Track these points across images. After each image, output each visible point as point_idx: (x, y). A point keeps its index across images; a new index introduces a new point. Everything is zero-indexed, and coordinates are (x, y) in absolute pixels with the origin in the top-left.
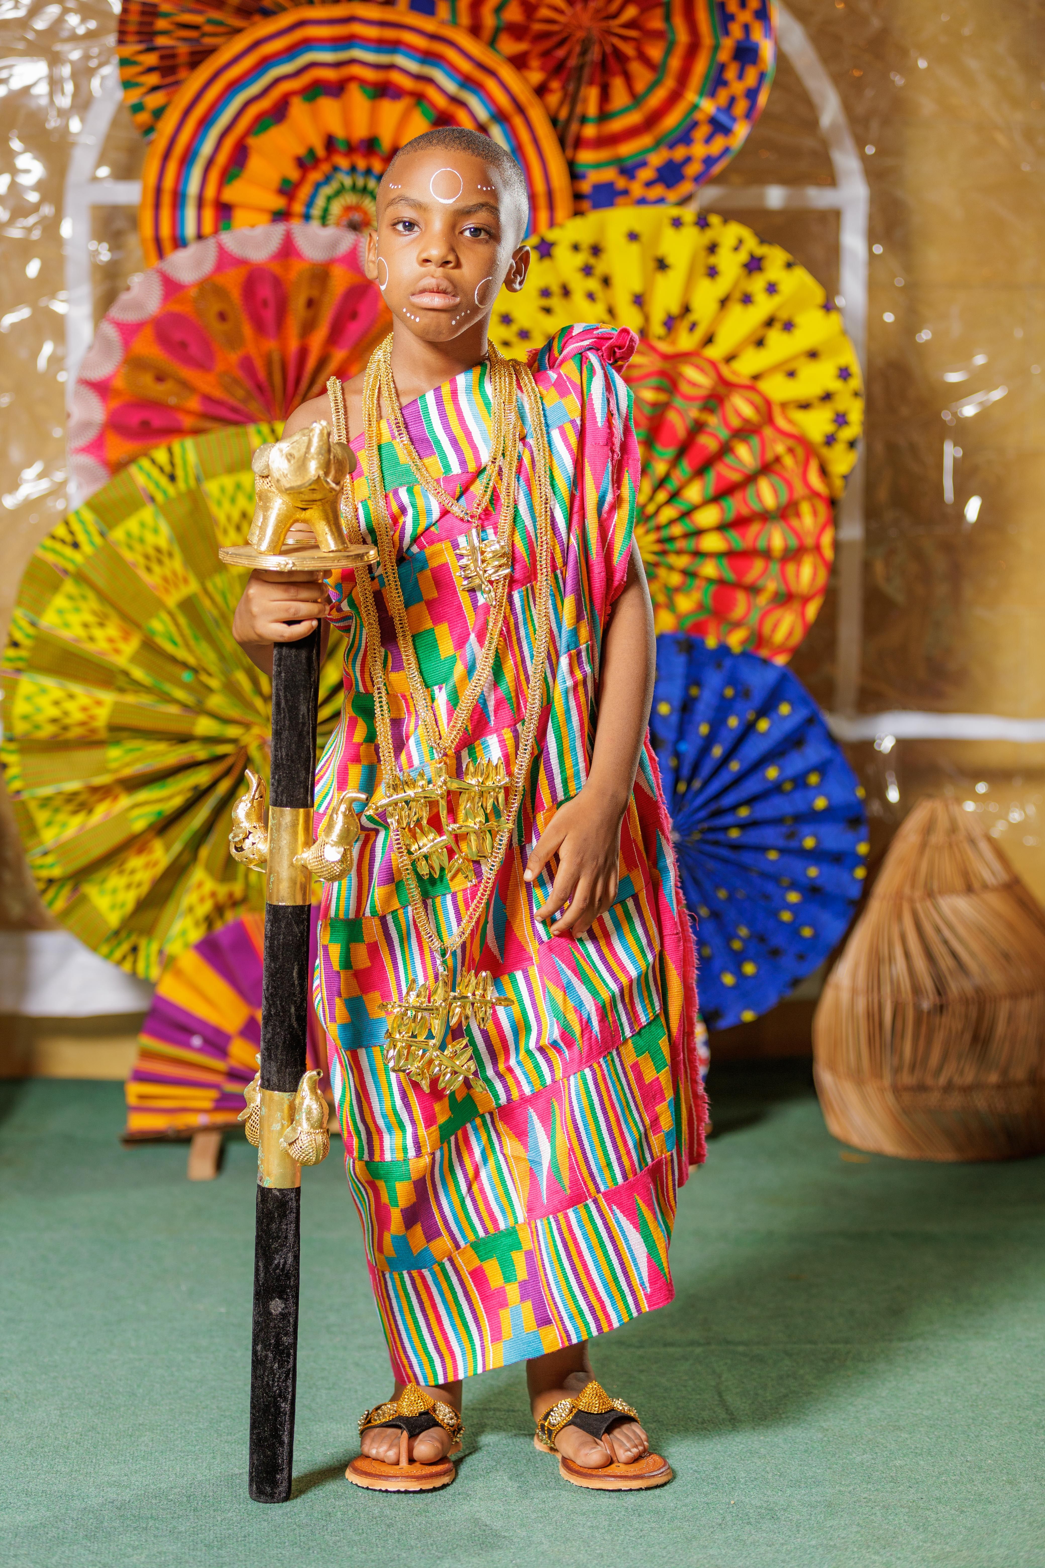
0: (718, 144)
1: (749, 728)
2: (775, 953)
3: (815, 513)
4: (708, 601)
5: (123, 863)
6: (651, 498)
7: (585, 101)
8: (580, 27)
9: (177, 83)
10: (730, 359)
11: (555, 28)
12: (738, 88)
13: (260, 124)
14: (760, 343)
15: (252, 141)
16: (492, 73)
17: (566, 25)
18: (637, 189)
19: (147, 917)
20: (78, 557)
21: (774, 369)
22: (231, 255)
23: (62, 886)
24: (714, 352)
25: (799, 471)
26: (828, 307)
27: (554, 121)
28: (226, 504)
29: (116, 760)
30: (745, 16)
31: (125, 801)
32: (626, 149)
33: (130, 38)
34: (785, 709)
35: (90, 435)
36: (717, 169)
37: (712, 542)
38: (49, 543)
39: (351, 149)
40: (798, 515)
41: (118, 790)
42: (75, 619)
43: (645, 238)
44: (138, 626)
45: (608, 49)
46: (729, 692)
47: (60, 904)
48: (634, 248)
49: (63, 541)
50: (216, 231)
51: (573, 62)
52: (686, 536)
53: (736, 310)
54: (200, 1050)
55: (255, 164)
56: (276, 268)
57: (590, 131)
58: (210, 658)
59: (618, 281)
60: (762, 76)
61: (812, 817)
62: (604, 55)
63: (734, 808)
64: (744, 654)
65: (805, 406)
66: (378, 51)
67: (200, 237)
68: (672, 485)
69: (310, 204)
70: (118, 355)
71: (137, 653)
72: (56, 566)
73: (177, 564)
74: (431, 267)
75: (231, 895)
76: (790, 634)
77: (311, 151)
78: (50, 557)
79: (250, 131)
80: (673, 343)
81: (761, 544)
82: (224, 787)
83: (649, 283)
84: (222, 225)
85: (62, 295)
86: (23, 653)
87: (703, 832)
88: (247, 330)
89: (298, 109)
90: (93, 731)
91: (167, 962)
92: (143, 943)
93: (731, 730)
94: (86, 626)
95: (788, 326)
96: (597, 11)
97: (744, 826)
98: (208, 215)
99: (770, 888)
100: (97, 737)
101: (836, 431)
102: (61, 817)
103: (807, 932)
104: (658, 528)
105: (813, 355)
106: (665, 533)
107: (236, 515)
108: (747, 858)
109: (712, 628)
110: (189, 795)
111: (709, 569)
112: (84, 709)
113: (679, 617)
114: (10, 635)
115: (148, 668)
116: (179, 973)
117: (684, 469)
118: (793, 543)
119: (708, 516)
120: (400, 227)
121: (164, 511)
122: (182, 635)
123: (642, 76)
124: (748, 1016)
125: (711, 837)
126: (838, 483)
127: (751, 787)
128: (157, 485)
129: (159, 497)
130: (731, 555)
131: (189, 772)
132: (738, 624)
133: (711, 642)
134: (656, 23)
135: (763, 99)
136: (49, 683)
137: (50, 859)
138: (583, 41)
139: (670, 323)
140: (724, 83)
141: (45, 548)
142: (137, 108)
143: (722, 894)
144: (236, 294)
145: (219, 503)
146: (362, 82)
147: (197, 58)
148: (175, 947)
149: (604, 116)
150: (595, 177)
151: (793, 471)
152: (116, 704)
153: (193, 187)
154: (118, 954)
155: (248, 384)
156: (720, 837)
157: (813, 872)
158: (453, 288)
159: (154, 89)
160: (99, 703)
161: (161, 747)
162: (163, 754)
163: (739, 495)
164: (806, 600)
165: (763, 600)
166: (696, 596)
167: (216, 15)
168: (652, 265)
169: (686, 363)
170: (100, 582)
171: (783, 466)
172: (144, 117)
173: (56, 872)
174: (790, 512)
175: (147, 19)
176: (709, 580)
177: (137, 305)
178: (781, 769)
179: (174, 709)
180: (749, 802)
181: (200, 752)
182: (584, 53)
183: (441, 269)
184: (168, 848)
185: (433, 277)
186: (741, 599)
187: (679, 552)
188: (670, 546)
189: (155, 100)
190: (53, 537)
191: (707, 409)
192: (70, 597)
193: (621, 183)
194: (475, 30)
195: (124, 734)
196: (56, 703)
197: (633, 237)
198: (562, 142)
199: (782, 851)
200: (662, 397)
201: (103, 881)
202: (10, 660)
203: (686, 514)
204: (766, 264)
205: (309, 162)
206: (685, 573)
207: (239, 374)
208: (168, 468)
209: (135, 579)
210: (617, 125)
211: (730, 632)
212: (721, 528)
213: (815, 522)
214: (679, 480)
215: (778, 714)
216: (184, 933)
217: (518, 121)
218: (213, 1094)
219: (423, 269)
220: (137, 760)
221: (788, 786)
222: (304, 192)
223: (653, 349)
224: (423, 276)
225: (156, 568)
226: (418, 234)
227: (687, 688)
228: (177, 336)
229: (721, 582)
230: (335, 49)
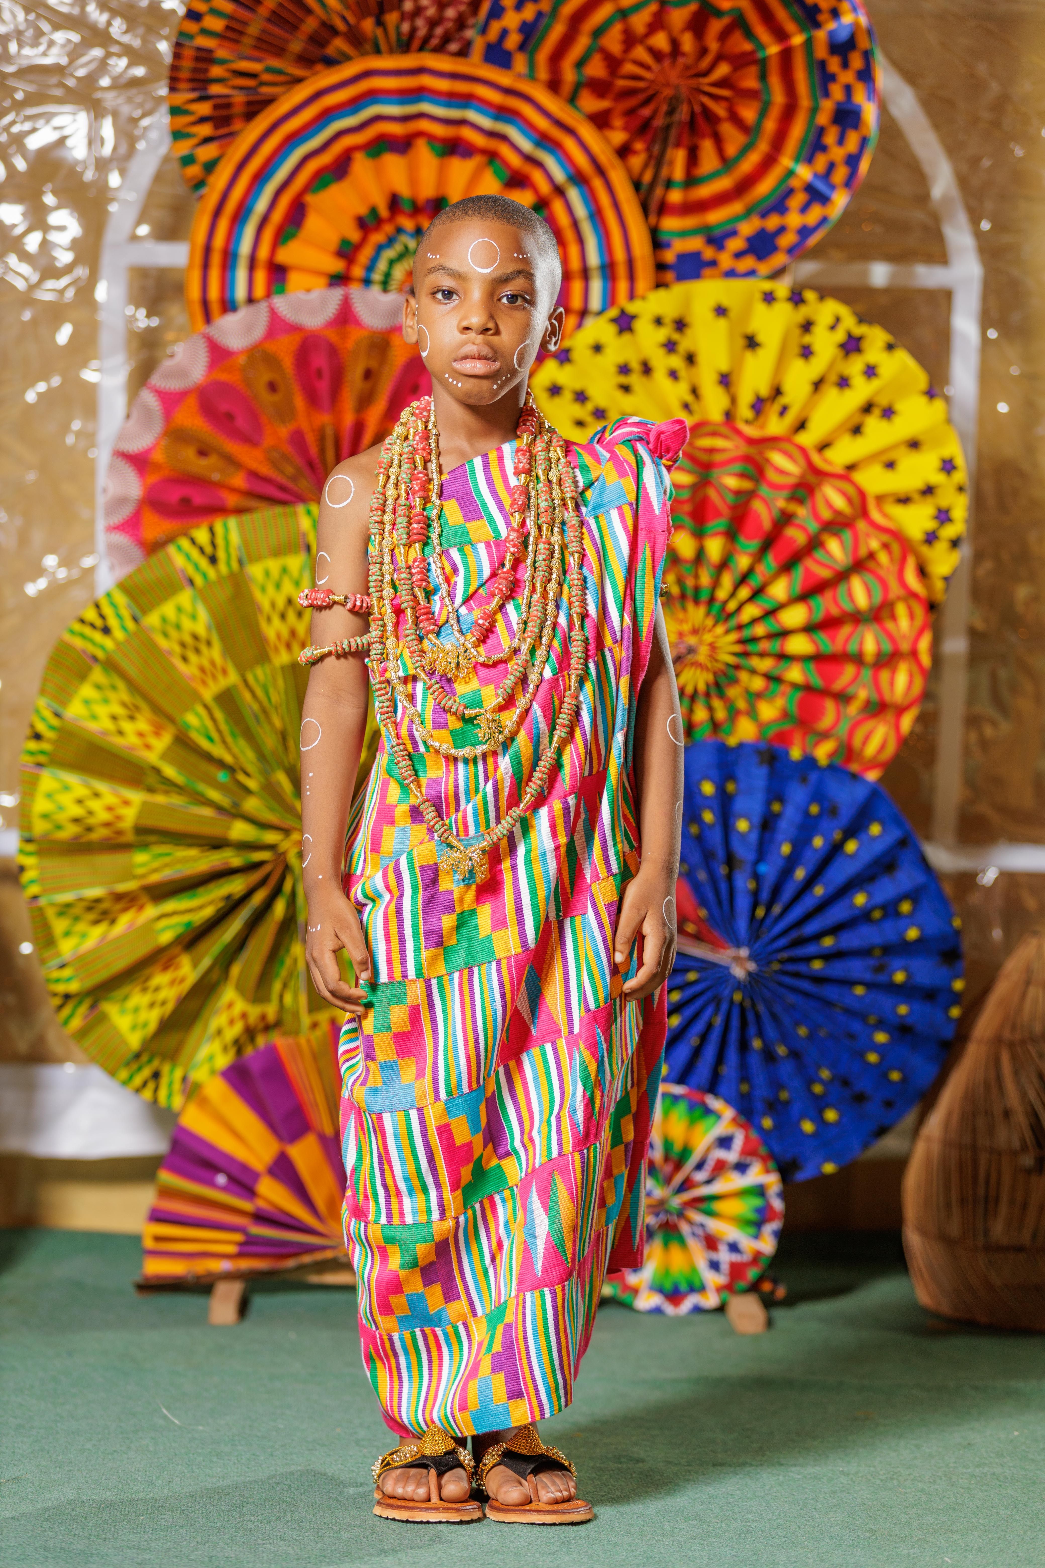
0: (815, 214)
1: (835, 850)
2: (860, 1098)
3: (912, 616)
4: (793, 709)
5: (147, 979)
6: (733, 594)
7: (671, 163)
8: (668, 85)
9: (232, 135)
10: (823, 447)
11: (641, 84)
12: (838, 153)
13: (318, 181)
14: (857, 430)
15: (309, 199)
16: (571, 131)
17: (652, 82)
18: (726, 260)
19: (172, 1040)
20: (108, 643)
21: (871, 458)
22: (284, 321)
23: (80, 1003)
24: (806, 439)
25: (894, 569)
26: (931, 394)
27: (637, 185)
28: (271, 590)
29: (143, 865)
30: (847, 77)
31: (151, 911)
32: (715, 217)
33: (183, 85)
34: (875, 829)
35: (126, 511)
36: (813, 240)
37: (799, 645)
38: (77, 627)
39: (417, 210)
40: (893, 617)
41: (144, 899)
42: (102, 711)
43: (733, 314)
44: (172, 720)
45: (697, 109)
46: (814, 809)
47: (76, 1023)
48: (722, 323)
49: (93, 626)
50: (269, 295)
51: (659, 122)
52: (770, 636)
53: (831, 394)
54: (224, 1189)
55: (313, 223)
56: (332, 336)
57: (675, 196)
58: (247, 756)
59: (702, 359)
60: (864, 141)
61: (903, 948)
62: (693, 114)
63: (818, 937)
64: (831, 767)
65: (904, 500)
66: (449, 105)
67: (251, 300)
68: (756, 581)
69: (370, 268)
70: (158, 426)
71: (169, 749)
72: (84, 652)
73: (216, 653)
74: (472, 335)
75: (263, 1017)
76: (883, 747)
77: (374, 211)
78: (78, 643)
79: (308, 188)
80: (762, 427)
81: (852, 647)
82: (259, 898)
83: (737, 362)
84: (276, 287)
85: (94, 364)
86: (46, 746)
87: (781, 962)
88: (299, 402)
89: (361, 165)
90: (119, 833)
91: (191, 1090)
92: (166, 1069)
93: (816, 850)
94: (114, 718)
95: (888, 413)
96: (687, 68)
97: (828, 957)
98: (261, 277)
99: (856, 1026)
100: (123, 839)
101: (938, 529)
102: (81, 927)
103: (895, 1076)
104: (740, 627)
105: (914, 445)
106: (747, 633)
107: (281, 602)
108: (830, 992)
109: (797, 738)
110: (221, 904)
111: (795, 674)
112: (110, 809)
113: (761, 725)
114: (32, 726)
115: (181, 766)
116: (204, 1103)
117: (769, 564)
118: (887, 647)
119: (795, 616)
120: (439, 296)
121: (203, 595)
122: (219, 731)
123: (733, 139)
124: (829, 1168)
125: (791, 967)
126: (939, 585)
127: (836, 914)
128: (197, 567)
129: (199, 581)
130: (818, 659)
131: (222, 881)
132: (825, 735)
133: (796, 753)
134: (750, 82)
135: (864, 166)
136: (72, 779)
137: (67, 973)
138: (671, 99)
139: (759, 406)
140: (824, 149)
141: (72, 632)
142: (187, 160)
143: (803, 1031)
144: (288, 362)
145: (263, 589)
146: (431, 138)
147: (253, 109)
148: (200, 1074)
149: (691, 181)
150: (681, 246)
151: (888, 569)
152: (145, 804)
153: (245, 247)
154: (138, 1080)
155: (298, 461)
156: (801, 968)
157: (903, 1010)
158: (494, 355)
159: (207, 140)
160: (126, 803)
161: (193, 852)
162: (194, 859)
163: (828, 594)
164: (901, 711)
165: (853, 709)
166: (779, 702)
167: (275, 63)
168: (741, 342)
169: (774, 449)
170: (132, 671)
171: (878, 564)
172: (194, 171)
173: (74, 987)
174: (885, 613)
175: (201, 65)
176: (794, 685)
177: (181, 373)
178: (870, 895)
179: (207, 812)
180: (835, 930)
181: (236, 860)
182: (671, 112)
183: (481, 336)
184: (195, 965)
185: (474, 344)
186: (830, 706)
187: (762, 655)
188: (752, 648)
189: (207, 153)
190: (82, 621)
191: (794, 499)
192: (98, 687)
193: (709, 253)
194: (554, 85)
195: (152, 838)
196: (80, 802)
197: (721, 311)
198: (645, 208)
199: (869, 986)
200: (746, 485)
201: (126, 998)
202: (31, 753)
203: (771, 613)
204: (865, 345)
205: (371, 222)
206: (769, 677)
207: (288, 449)
208: (208, 549)
209: (169, 669)
210: (705, 191)
211: (817, 744)
212: (808, 629)
213: (912, 625)
214: (764, 575)
215: (868, 834)
216: (211, 1058)
217: (598, 184)
218: (238, 1237)
219: (464, 336)
220: (166, 865)
221: (877, 914)
222: (364, 256)
223: (738, 432)
224: (464, 343)
225: (193, 657)
226: (457, 302)
227: (768, 803)
228: (224, 407)
229: (807, 688)
230: (402, 103)
